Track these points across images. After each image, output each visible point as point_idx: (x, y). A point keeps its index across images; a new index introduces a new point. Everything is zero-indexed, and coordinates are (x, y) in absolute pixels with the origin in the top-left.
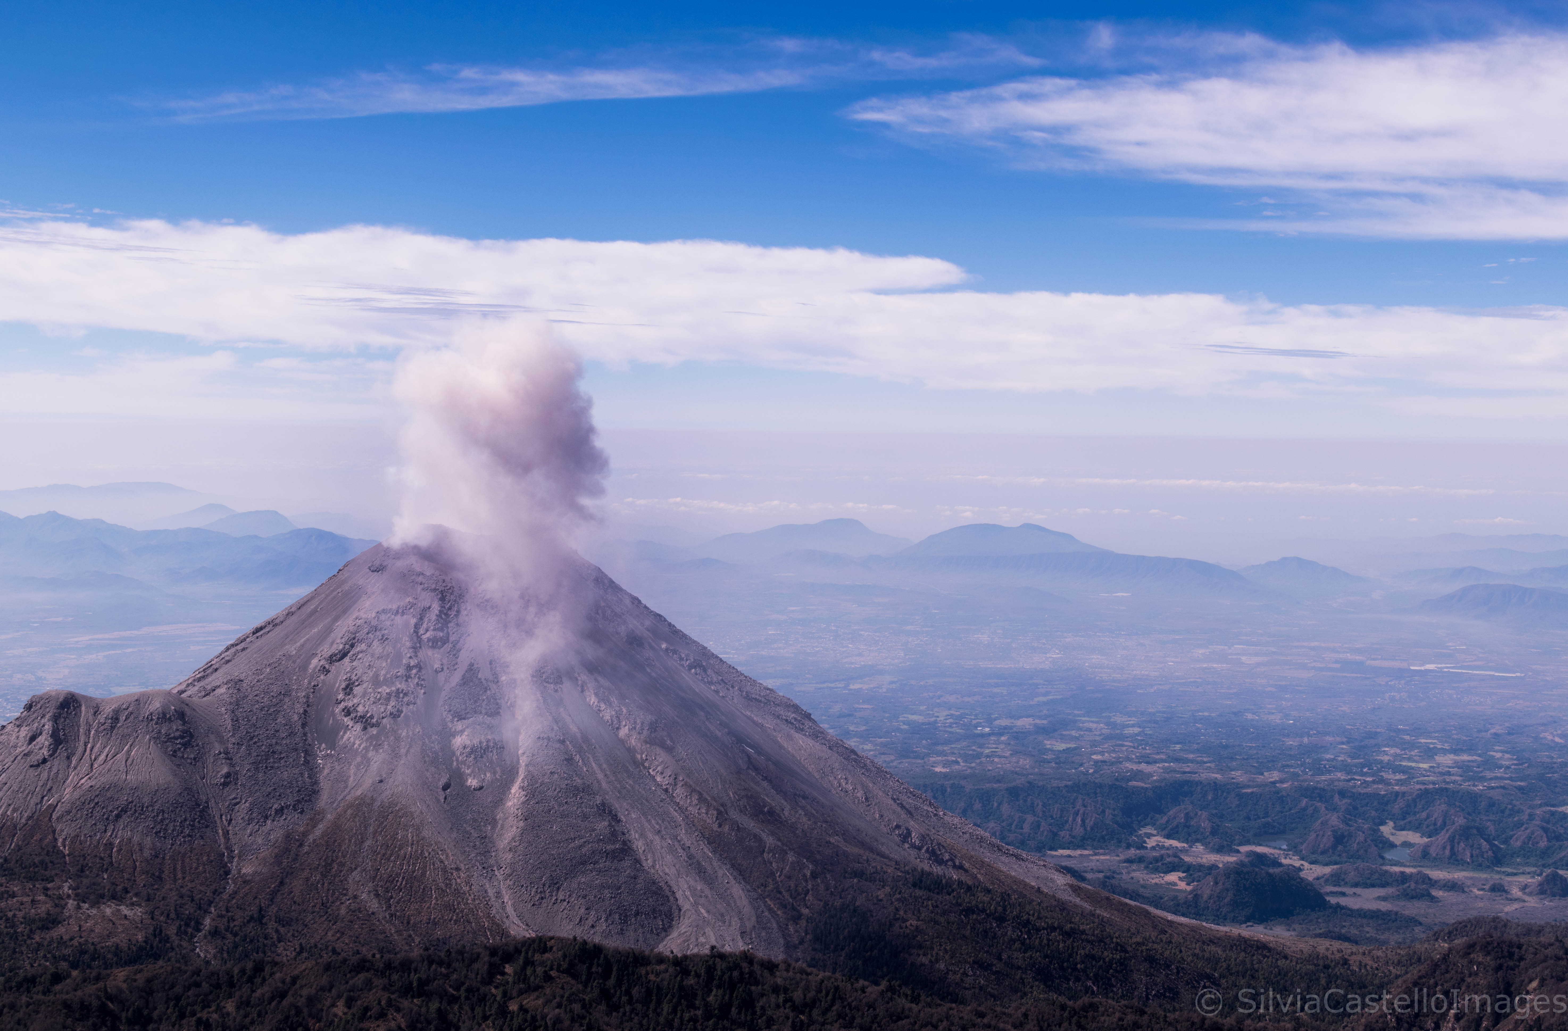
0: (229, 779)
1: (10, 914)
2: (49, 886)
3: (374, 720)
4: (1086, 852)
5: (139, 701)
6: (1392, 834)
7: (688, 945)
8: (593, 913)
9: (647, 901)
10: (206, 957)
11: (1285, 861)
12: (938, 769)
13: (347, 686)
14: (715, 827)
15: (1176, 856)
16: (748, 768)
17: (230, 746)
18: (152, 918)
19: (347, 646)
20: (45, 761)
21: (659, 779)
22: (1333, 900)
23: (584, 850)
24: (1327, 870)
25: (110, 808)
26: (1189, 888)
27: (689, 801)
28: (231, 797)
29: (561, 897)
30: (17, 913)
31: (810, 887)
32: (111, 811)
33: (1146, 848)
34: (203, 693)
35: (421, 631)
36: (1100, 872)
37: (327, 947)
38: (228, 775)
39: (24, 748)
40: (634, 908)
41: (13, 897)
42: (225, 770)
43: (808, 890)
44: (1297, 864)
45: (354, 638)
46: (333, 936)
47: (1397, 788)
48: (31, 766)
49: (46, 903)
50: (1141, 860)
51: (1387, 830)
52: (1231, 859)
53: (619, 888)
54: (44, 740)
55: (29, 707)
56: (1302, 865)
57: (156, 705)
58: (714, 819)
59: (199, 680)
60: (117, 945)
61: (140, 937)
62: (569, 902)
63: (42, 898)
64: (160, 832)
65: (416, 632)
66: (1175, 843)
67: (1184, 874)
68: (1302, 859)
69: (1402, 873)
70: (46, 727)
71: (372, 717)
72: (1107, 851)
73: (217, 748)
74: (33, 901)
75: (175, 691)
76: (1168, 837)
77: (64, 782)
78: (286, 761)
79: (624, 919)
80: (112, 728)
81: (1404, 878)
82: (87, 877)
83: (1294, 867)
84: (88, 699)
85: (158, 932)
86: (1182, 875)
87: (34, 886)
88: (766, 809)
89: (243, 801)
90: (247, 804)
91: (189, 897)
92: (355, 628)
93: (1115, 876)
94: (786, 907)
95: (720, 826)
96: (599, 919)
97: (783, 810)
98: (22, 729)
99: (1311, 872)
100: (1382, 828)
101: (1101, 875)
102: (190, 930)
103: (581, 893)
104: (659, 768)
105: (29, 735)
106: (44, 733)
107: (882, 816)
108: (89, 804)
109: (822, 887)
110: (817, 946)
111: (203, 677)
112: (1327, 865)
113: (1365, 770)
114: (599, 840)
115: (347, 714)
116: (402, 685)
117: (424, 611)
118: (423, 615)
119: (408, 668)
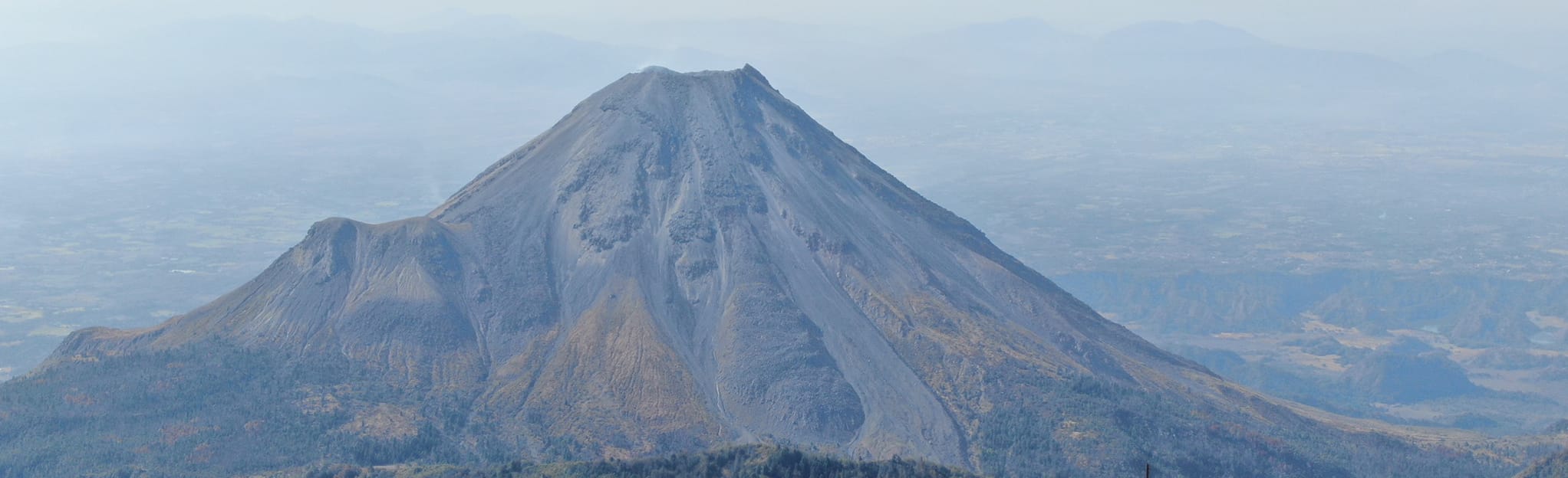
0: (485, 295)
1: (305, 412)
2: (336, 387)
3: (607, 243)
4: (1246, 335)
5: (405, 226)
6: (1538, 319)
7: (876, 440)
8: (795, 412)
9: (840, 402)
10: (469, 449)
11: (1436, 345)
12: (1109, 257)
13: (583, 213)
14: (900, 336)
15: (1332, 339)
16: (929, 284)
17: (484, 266)
18: (424, 416)
19: (582, 178)
20: (328, 279)
21: (851, 295)
22: (1477, 382)
23: (787, 357)
24: (1475, 352)
25: (385, 320)
26: (1343, 370)
27: (876, 314)
28: (486, 311)
29: (767, 398)
30: (310, 411)
31: (982, 389)
32: (386, 323)
33: (1303, 331)
34: (460, 219)
35: (645, 165)
36: (1259, 353)
37: (571, 440)
38: (483, 292)
39: (309, 268)
40: (830, 408)
41: (306, 397)
42: (481, 286)
43: (981, 392)
44: (1446, 346)
45: (588, 171)
46: (575, 431)
47: (1544, 276)
48: (317, 284)
49: (334, 402)
50: (1298, 343)
51: (1532, 315)
52: (1385, 342)
53: (817, 390)
54: (326, 262)
55: (312, 232)
56: (1451, 348)
57: (420, 230)
58: (899, 329)
59: (456, 206)
60: (395, 439)
61: (415, 433)
62: (774, 402)
63: (329, 397)
64: (428, 340)
65: (641, 166)
66: (1332, 328)
67: (1339, 357)
68: (1452, 342)
69: (1544, 356)
70: (328, 250)
71: (605, 240)
72: (1267, 334)
73: (473, 267)
74: (323, 400)
75: (434, 216)
76: (1326, 321)
77: (344, 298)
78: (532, 279)
79: (823, 418)
80: (384, 251)
81: (1546, 361)
82: (366, 380)
83: (1444, 350)
84: (362, 225)
85: (429, 429)
86: (1336, 357)
87: (324, 388)
88: (944, 321)
89: (497, 313)
90: (501, 317)
91: (453, 396)
92: (589, 161)
93: (1274, 358)
94: (961, 407)
95: (905, 335)
96: (800, 417)
97: (960, 321)
98: (308, 251)
99: (1459, 354)
100: (1528, 314)
101: (1259, 357)
102: (455, 426)
103: (785, 394)
104: (852, 284)
105: (313, 257)
106: (326, 255)
107: (1047, 326)
108: (367, 316)
109: (993, 390)
110: (989, 442)
111: (459, 203)
112: (1473, 348)
113: (1517, 257)
114: (800, 349)
115: (584, 237)
116: (630, 212)
117: (648, 147)
118: (646, 151)
119: (635, 198)
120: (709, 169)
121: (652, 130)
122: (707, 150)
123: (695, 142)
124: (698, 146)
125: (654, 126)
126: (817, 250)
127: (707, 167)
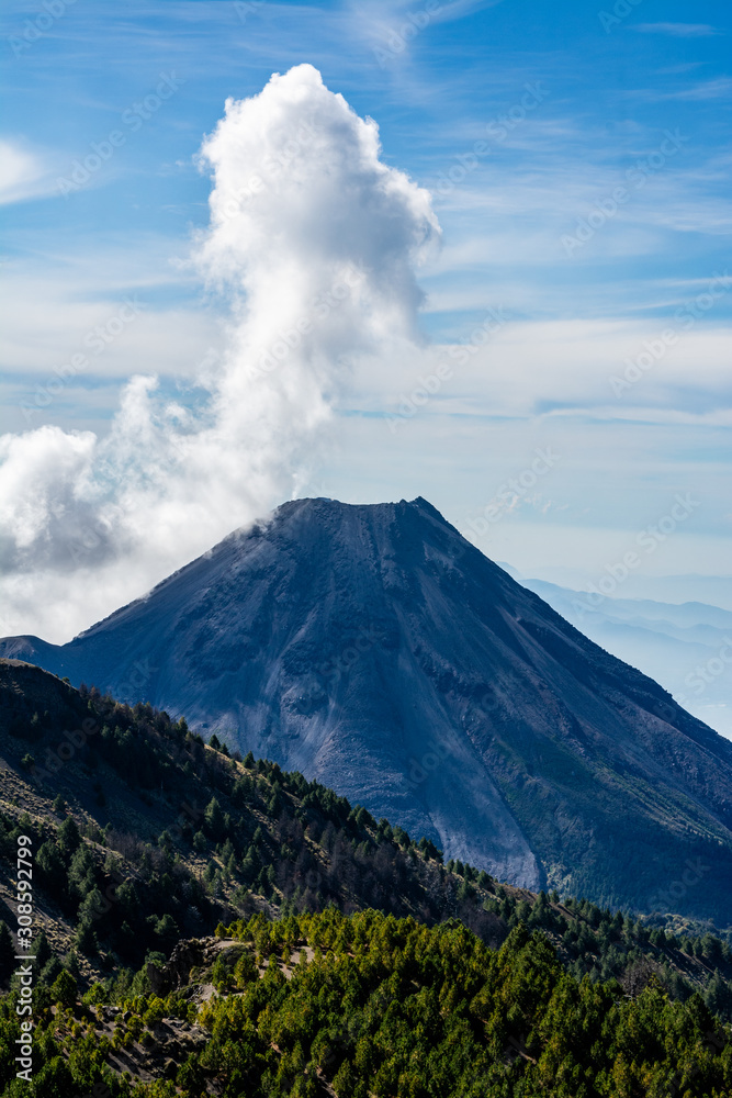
3: (215, 671)
13: (198, 641)
14: (514, 786)
19: (206, 605)
35: (275, 593)
45: (215, 598)
58: (515, 778)
65: (270, 594)
71: (214, 668)
95: (520, 784)
114: (388, 788)
115: (194, 664)
116: (246, 640)
117: (281, 575)
118: (279, 579)
119: (256, 625)
120: (343, 600)
121: (291, 558)
122: (346, 580)
123: (335, 571)
124: (337, 576)
125: (294, 552)
126: (446, 691)
127: (341, 597)
